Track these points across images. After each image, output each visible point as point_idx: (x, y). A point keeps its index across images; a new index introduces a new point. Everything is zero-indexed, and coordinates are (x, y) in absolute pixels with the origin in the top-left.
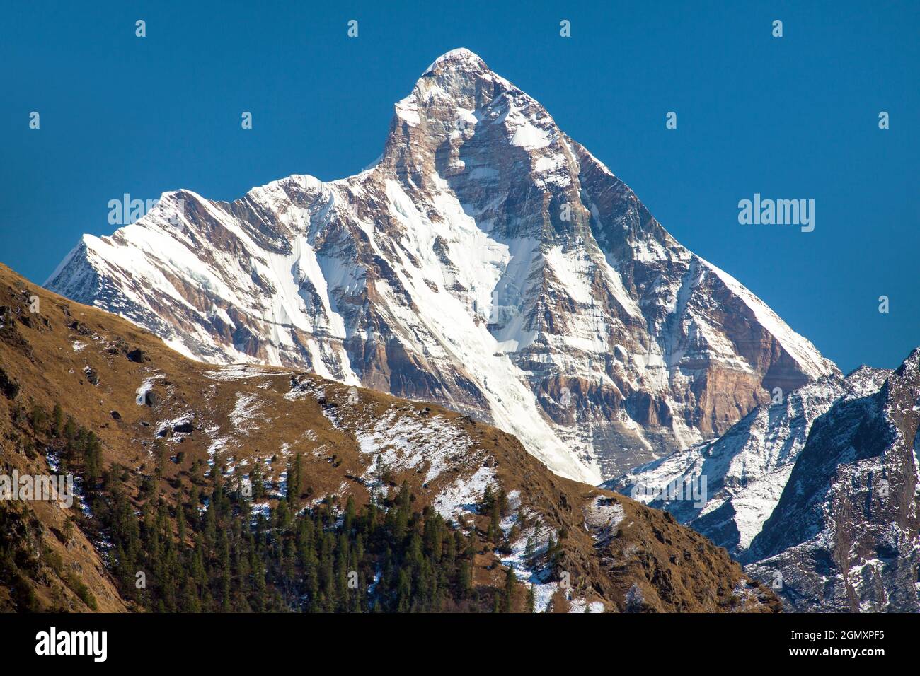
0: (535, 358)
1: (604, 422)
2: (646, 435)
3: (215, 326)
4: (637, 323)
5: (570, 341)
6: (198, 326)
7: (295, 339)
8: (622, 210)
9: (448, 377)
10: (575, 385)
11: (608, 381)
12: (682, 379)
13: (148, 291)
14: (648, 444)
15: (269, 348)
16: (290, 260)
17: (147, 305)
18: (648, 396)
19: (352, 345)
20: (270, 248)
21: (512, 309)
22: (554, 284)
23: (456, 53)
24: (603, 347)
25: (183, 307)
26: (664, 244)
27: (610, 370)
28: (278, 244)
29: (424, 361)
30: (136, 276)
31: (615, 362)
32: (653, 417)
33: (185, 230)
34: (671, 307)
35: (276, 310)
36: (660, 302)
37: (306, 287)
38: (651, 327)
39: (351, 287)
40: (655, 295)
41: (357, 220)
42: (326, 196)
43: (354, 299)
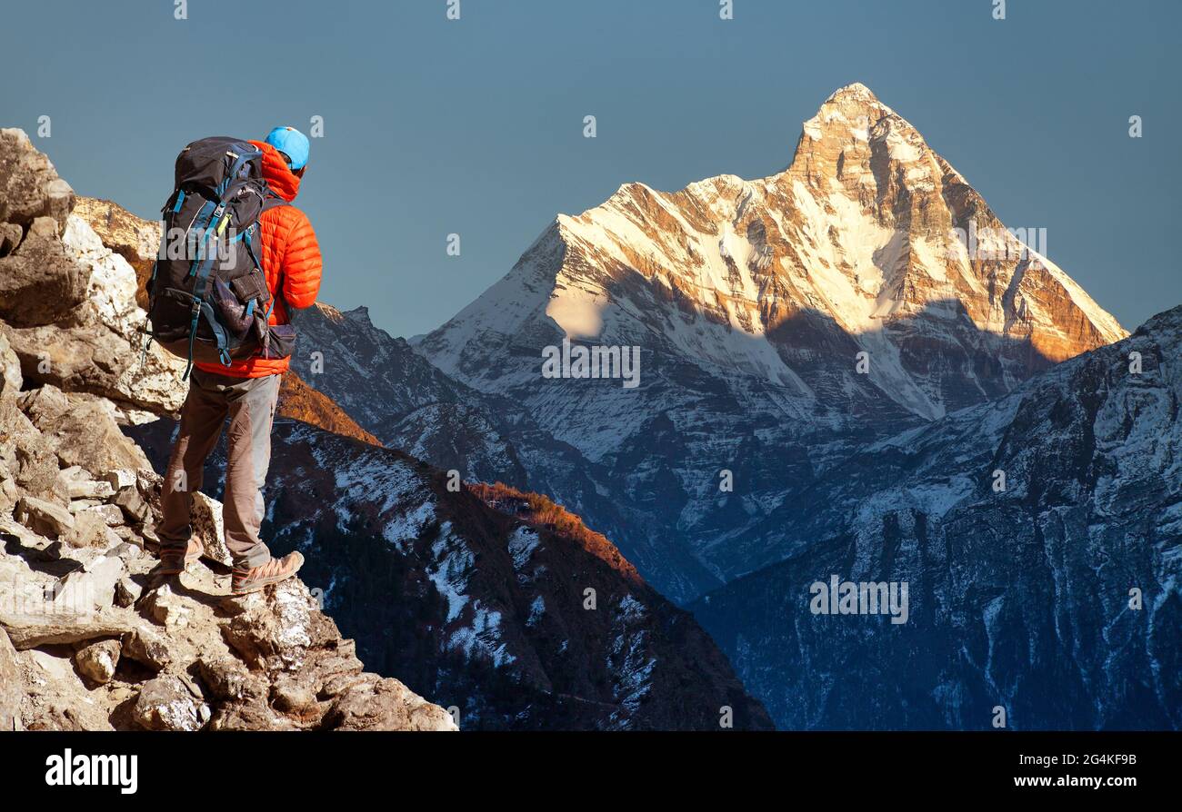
7: (717, 300)
8: (972, 209)
13: (606, 260)
16: (716, 239)
19: (761, 307)
20: (703, 230)
21: (886, 283)
22: (917, 266)
23: (852, 86)
30: (598, 247)
32: (988, 370)
33: (637, 214)
34: (1006, 286)
35: (704, 277)
36: (998, 282)
37: (729, 261)
38: (991, 299)
39: (763, 262)
40: (995, 277)
41: (770, 211)
42: (746, 192)
43: (764, 271)
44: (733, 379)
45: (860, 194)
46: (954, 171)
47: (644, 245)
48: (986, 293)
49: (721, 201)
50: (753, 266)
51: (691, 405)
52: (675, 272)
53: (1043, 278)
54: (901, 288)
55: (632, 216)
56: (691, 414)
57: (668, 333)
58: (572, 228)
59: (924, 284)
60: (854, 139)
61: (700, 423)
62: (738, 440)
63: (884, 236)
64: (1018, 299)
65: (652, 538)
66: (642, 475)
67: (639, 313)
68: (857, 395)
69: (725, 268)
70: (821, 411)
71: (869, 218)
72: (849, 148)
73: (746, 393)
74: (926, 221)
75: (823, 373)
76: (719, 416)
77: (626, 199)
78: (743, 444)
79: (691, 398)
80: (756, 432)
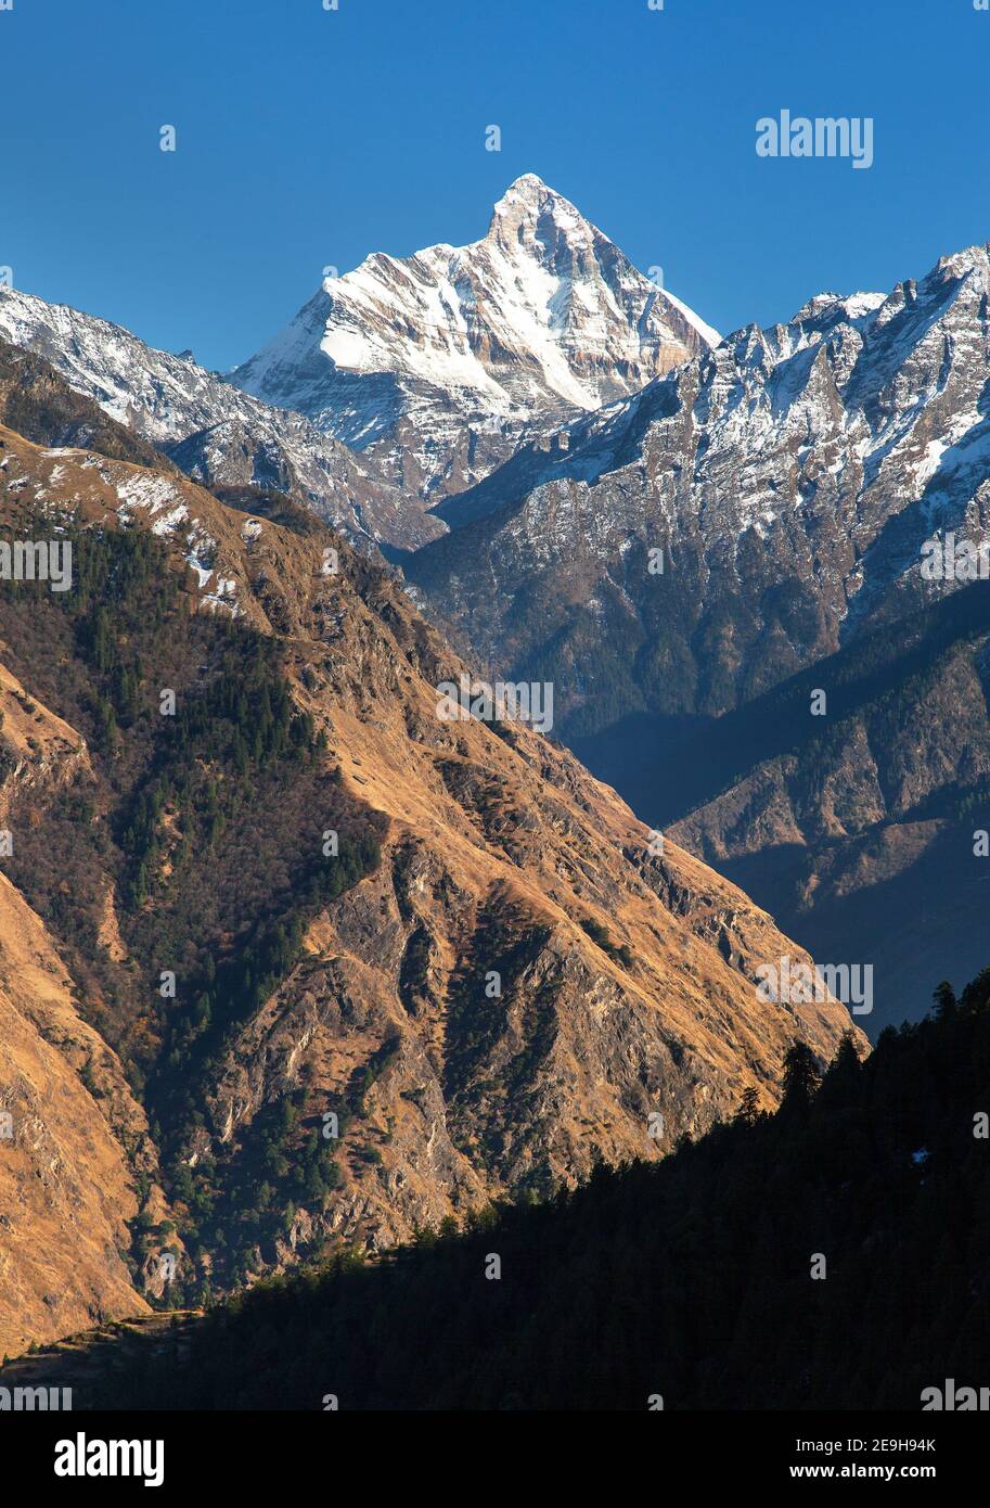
0: (567, 342)
1: (604, 377)
2: (627, 383)
3: (397, 327)
4: (623, 322)
5: (585, 333)
6: (387, 327)
7: (439, 333)
8: (615, 260)
9: (521, 353)
10: (589, 357)
11: (607, 355)
12: (648, 351)
13: (361, 308)
14: (627, 388)
15: (425, 338)
16: (437, 291)
17: (359, 316)
18: (627, 362)
19: (471, 337)
20: (427, 284)
21: (556, 316)
22: (578, 302)
23: (527, 176)
24: (605, 336)
25: (378, 316)
26: (638, 279)
27: (607, 348)
28: (431, 282)
29: (508, 344)
30: (354, 300)
31: (610, 343)
32: (630, 374)
33: (381, 275)
34: (641, 313)
35: (430, 317)
36: (635, 311)
37: (446, 305)
38: (630, 324)
39: (470, 305)
40: (633, 308)
41: (473, 268)
42: (456, 256)
43: (471, 312)
44: (453, 389)
45: (536, 254)
46: (601, 233)
47: (387, 297)
48: (626, 320)
49: (438, 262)
50: (463, 310)
51: (424, 409)
52: (408, 314)
53: (666, 307)
54: (568, 317)
55: (377, 276)
56: (424, 415)
57: (406, 357)
58: (334, 286)
59: (583, 315)
60: (529, 214)
61: (431, 421)
62: (458, 432)
63: (554, 283)
64: (649, 322)
65: (397, 505)
66: (392, 460)
67: (386, 345)
68: (540, 395)
69: (443, 313)
70: (513, 408)
71: (543, 270)
72: (527, 221)
73: (462, 398)
74: (583, 269)
75: (516, 381)
76: (445, 416)
77: (373, 265)
78: (462, 434)
79: (423, 404)
80: (470, 426)
